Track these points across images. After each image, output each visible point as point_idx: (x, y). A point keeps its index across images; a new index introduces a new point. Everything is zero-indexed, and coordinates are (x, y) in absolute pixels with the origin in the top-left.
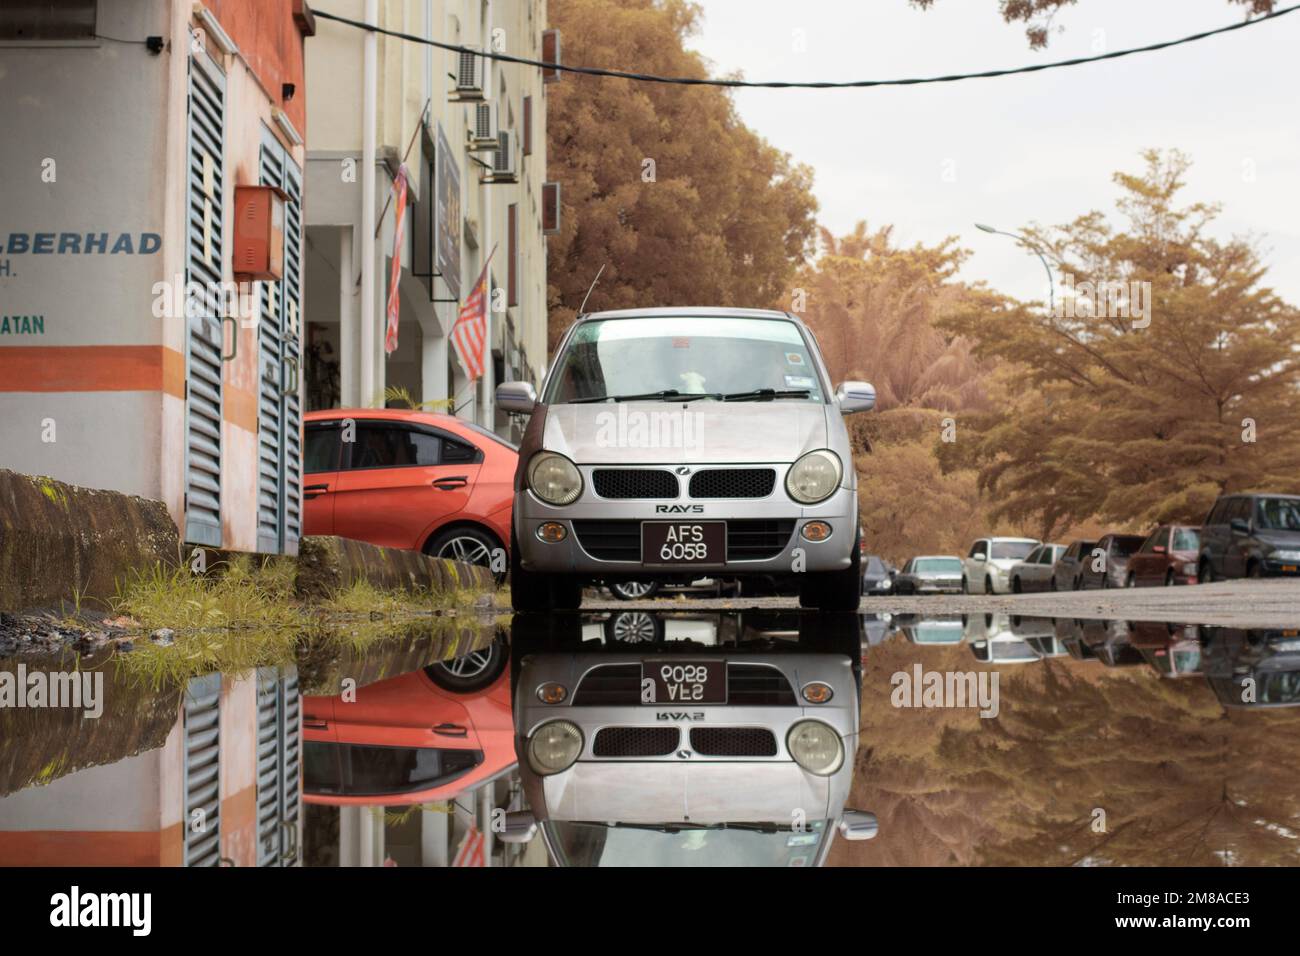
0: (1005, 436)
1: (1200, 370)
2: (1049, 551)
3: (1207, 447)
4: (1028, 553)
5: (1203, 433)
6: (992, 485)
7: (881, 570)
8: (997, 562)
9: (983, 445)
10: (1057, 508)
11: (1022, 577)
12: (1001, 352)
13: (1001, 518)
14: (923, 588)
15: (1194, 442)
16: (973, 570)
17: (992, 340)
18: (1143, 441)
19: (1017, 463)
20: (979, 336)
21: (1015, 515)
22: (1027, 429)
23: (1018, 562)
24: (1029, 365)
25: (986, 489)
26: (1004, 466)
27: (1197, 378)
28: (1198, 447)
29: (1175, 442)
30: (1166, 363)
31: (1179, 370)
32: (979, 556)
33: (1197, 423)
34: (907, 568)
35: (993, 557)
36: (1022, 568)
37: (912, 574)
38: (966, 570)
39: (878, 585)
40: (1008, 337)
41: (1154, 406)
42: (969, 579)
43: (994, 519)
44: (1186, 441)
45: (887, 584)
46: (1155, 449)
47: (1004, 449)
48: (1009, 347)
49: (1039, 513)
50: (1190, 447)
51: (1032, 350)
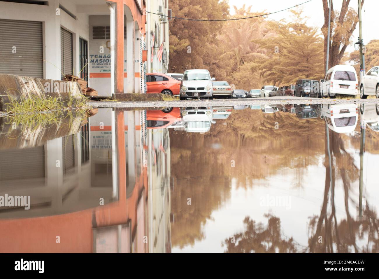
0: (265, 66)
1: (303, 53)
2: (276, 89)
3: (304, 68)
4: (273, 89)
5: (303, 65)
6: (263, 75)
7: (244, 92)
8: (266, 91)
9: (260, 67)
10: (276, 80)
11: (271, 94)
12: (265, 47)
13: (265, 82)
14: (252, 97)
15: (302, 67)
16: (262, 93)
17: (263, 45)
18: (291, 67)
19: (268, 71)
20: (260, 44)
21: (268, 81)
22: (269, 64)
23: (271, 91)
24: (271, 50)
25: (262, 76)
26: (265, 71)
27: (302, 54)
28: (302, 68)
29: (297, 67)
30: (296, 51)
31: (299, 52)
32: (263, 90)
33: (302, 63)
34: (249, 92)
35: (266, 90)
36: (271, 92)
37: (250, 93)
38: (261, 93)
39: (243, 96)
40: (266, 44)
41: (295, 59)
42: (261, 95)
43: (264, 82)
44: (300, 67)
45: (245, 96)
46: (293, 68)
47: (265, 68)
48: (266, 47)
49: (273, 81)
50: (301, 68)
51: (271, 47)
